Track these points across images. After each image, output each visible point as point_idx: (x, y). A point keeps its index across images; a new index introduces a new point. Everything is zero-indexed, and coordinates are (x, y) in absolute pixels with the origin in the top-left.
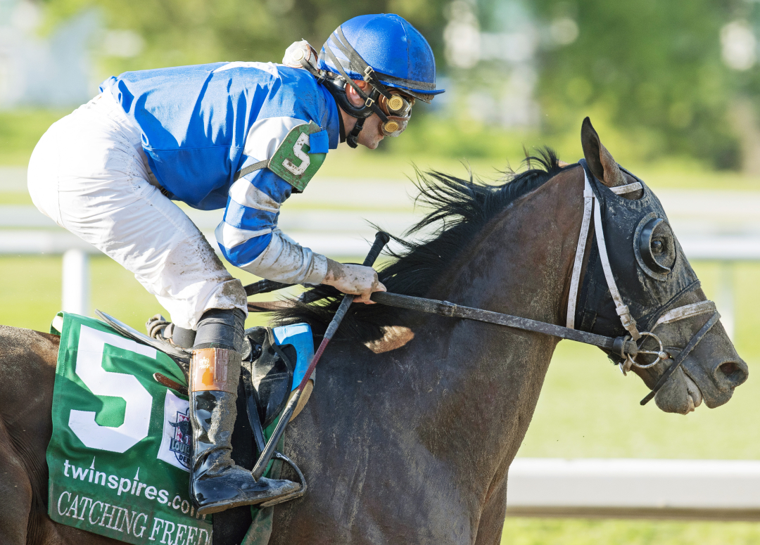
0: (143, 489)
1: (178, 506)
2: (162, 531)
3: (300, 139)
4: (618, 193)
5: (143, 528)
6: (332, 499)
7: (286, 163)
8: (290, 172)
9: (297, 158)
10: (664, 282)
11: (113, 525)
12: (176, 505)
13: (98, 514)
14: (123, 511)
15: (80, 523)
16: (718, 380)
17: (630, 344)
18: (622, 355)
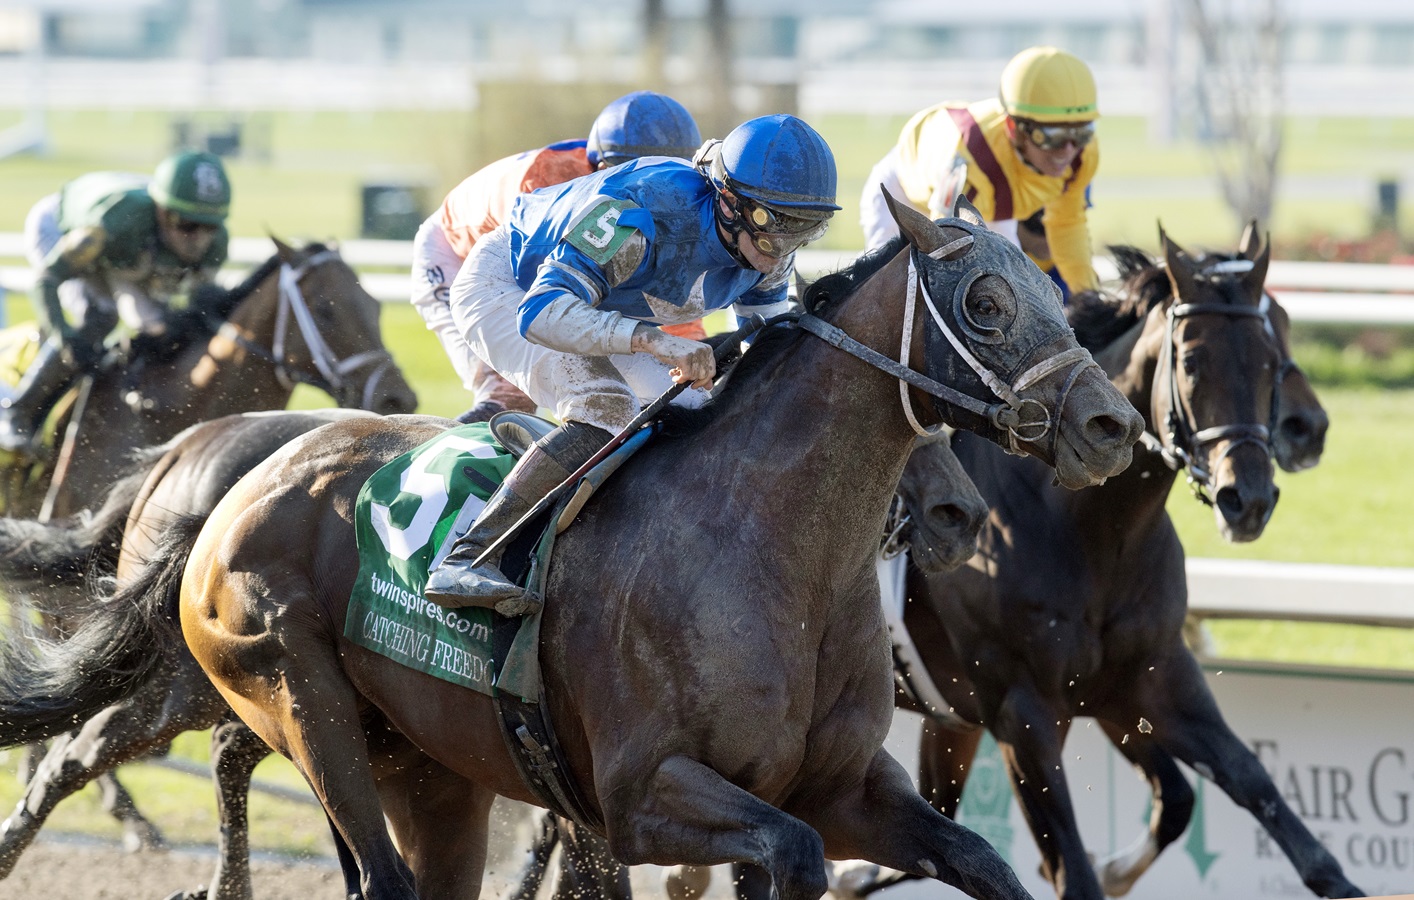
0: (425, 606)
1: (454, 624)
2: (442, 654)
3: (606, 214)
4: (939, 258)
5: (426, 651)
6: (600, 618)
7: (586, 235)
8: (592, 245)
9: (601, 230)
10: (1003, 344)
11: (400, 648)
13: (392, 635)
14: (410, 632)
15: (379, 647)
16: (1091, 441)
17: (1007, 414)
18: (998, 426)
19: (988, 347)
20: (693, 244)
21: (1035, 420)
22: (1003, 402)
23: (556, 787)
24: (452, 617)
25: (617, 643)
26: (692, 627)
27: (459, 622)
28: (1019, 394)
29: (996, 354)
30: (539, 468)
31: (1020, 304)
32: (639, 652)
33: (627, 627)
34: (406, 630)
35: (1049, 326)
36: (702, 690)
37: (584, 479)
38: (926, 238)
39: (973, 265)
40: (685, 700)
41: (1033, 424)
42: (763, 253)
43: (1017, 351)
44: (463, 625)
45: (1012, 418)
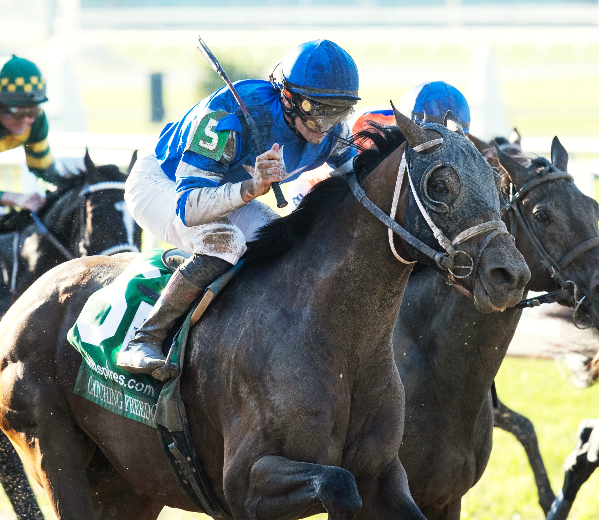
1: (133, 387)
2: (129, 403)
3: (209, 124)
4: (419, 151)
5: (122, 402)
6: (220, 374)
7: (201, 143)
8: (207, 149)
9: (208, 137)
10: (447, 213)
11: (109, 401)
12: (131, 385)
13: (102, 393)
14: (111, 390)
15: (97, 400)
16: (493, 283)
17: (446, 260)
18: (440, 267)
19: (439, 214)
20: (269, 126)
21: (465, 265)
22: (444, 251)
23: (195, 485)
24: (132, 382)
25: (229, 389)
26: (270, 374)
27: (137, 385)
28: (455, 247)
29: (443, 219)
30: (179, 286)
31: (463, 188)
32: (242, 392)
33: (234, 377)
34: (109, 390)
35: (479, 204)
36: (277, 415)
37: (208, 289)
38: (412, 137)
39: (437, 159)
40: (267, 421)
41: (463, 267)
42: (310, 130)
43: (456, 219)
44: (139, 387)
45: (449, 262)
